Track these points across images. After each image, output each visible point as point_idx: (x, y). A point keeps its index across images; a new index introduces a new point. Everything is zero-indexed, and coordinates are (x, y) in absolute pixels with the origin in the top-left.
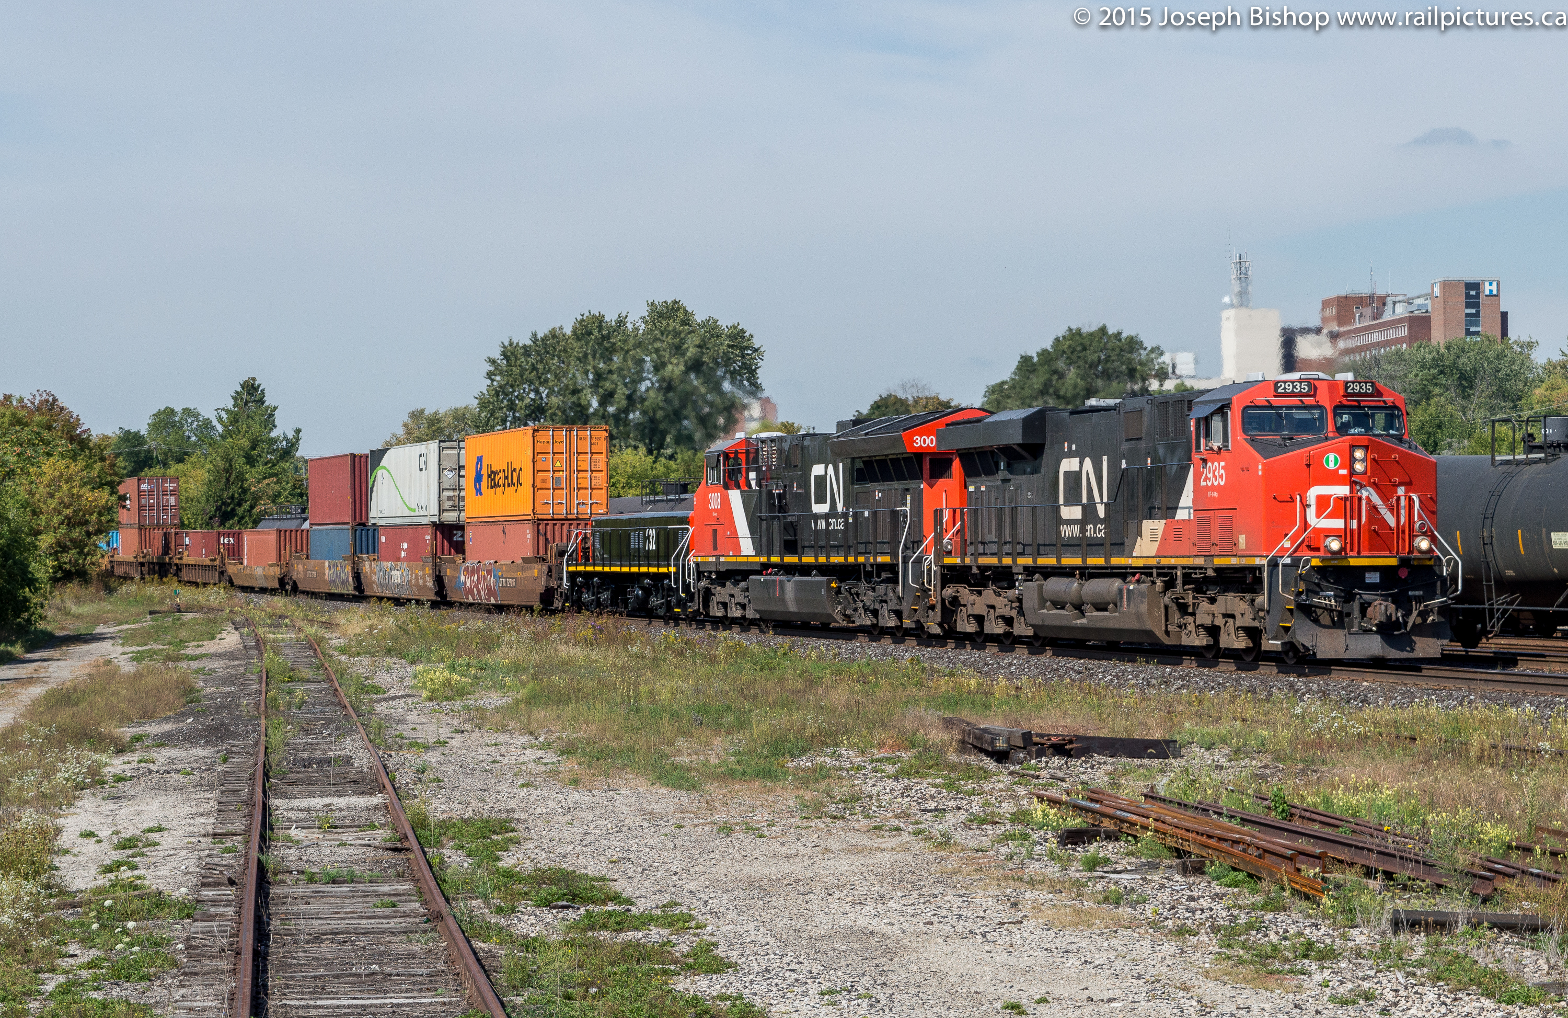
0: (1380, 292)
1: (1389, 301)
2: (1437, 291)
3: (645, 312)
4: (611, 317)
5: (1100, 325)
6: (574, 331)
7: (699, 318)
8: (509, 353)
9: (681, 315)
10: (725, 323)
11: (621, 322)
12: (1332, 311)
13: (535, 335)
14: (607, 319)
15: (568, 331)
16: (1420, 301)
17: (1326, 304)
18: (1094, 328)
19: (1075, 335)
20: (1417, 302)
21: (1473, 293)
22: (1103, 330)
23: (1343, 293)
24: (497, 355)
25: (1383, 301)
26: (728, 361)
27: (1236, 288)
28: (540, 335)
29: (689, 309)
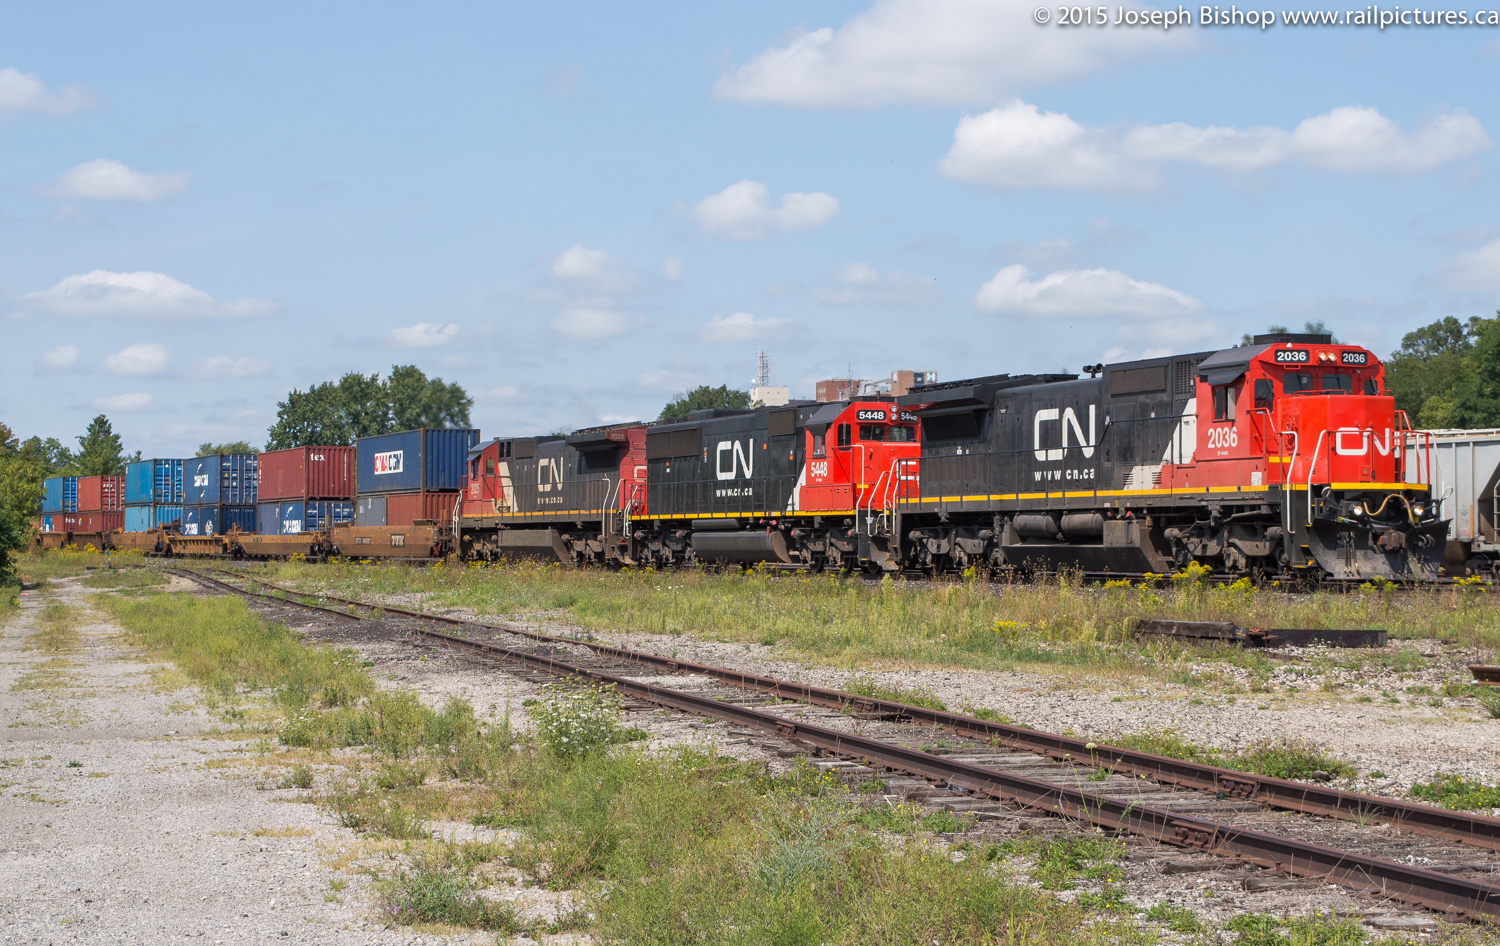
0: (855, 378)
1: (863, 384)
2: (895, 378)
3: (390, 372)
4: (367, 377)
5: (722, 385)
6: (342, 385)
7: (430, 377)
8: (295, 399)
9: (416, 376)
10: (447, 382)
11: (374, 379)
12: (823, 391)
13: (313, 387)
14: (365, 376)
15: (337, 384)
16: (883, 384)
17: (819, 385)
18: (717, 386)
19: (705, 391)
20: (880, 385)
21: (919, 379)
22: (724, 388)
23: (830, 378)
24: (286, 401)
25: (858, 384)
26: (448, 408)
27: (760, 373)
28: (316, 387)
29: (422, 372)
